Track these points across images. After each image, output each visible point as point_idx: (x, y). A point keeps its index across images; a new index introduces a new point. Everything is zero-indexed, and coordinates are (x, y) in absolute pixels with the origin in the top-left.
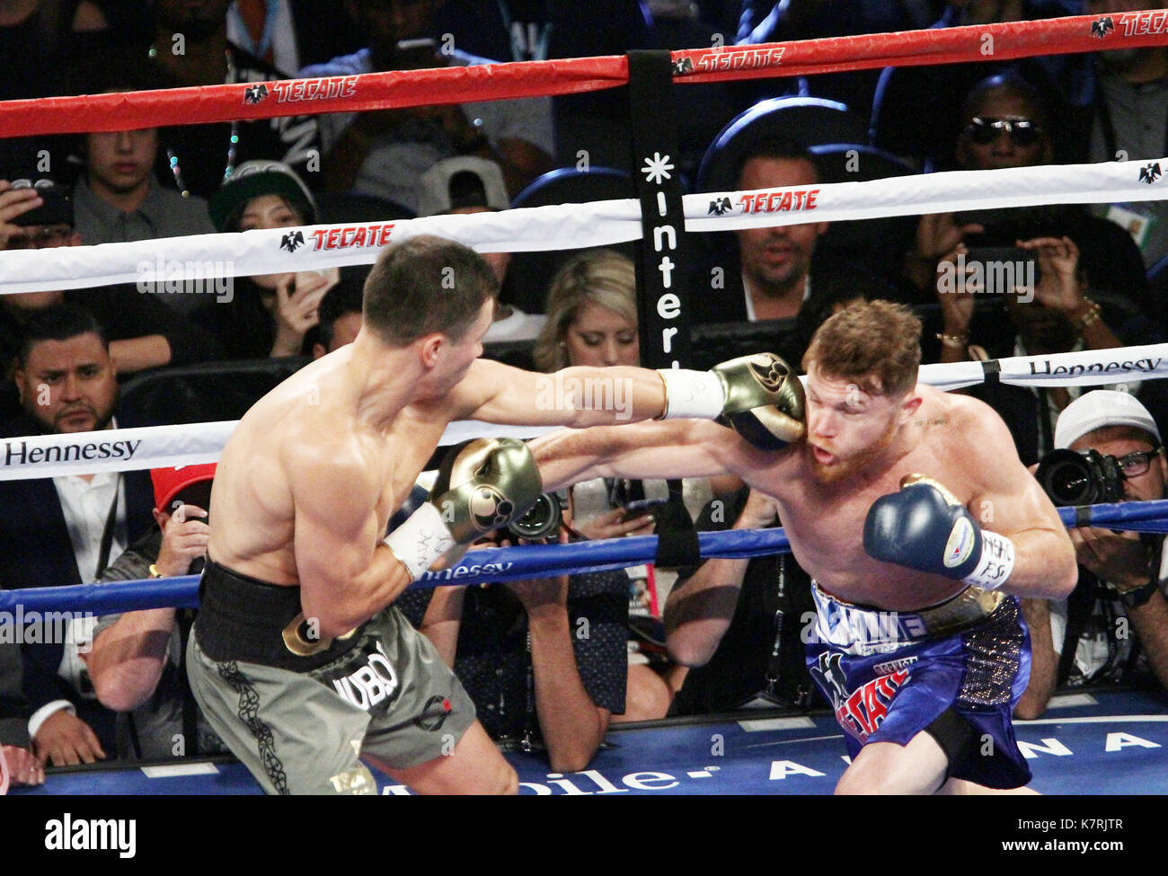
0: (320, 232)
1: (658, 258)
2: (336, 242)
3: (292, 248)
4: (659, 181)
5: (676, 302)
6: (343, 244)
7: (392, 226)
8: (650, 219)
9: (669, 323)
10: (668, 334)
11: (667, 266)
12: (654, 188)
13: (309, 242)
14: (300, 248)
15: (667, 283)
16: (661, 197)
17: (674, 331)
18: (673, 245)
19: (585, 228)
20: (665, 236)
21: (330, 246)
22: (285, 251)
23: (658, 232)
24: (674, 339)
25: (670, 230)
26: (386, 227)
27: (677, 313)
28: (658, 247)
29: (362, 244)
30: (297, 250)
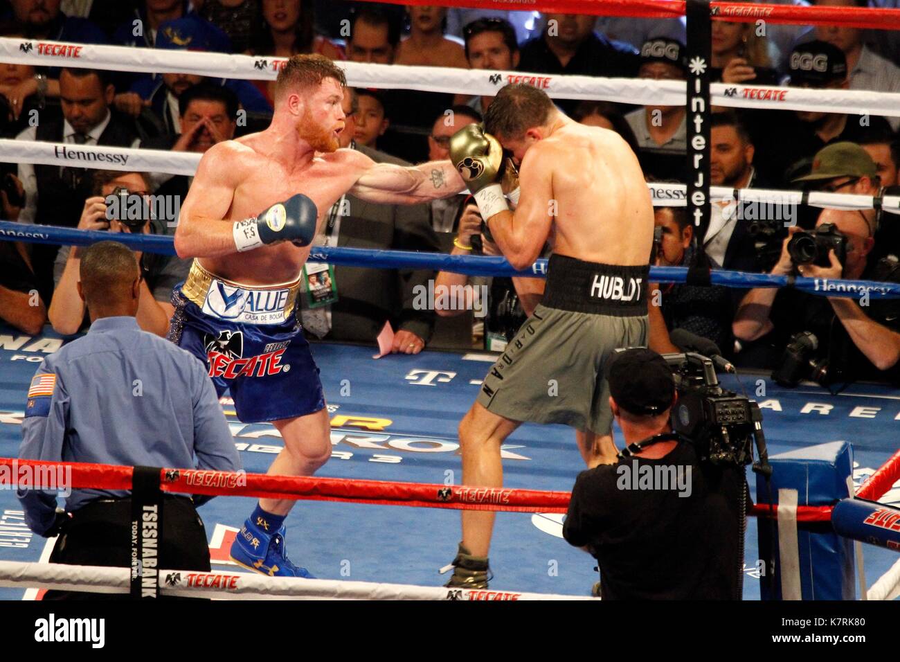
0: (511, 76)
1: (694, 115)
3: (495, 83)
4: (698, 73)
5: (703, 141)
8: (691, 93)
9: (699, 152)
10: (698, 158)
11: (698, 120)
12: (695, 76)
14: (500, 83)
15: (698, 129)
16: (698, 82)
17: (700, 157)
18: (702, 109)
19: (656, 94)
20: (698, 104)
23: (694, 101)
24: (701, 161)
25: (701, 101)
26: (547, 78)
27: (702, 147)
28: (694, 109)
30: (498, 84)
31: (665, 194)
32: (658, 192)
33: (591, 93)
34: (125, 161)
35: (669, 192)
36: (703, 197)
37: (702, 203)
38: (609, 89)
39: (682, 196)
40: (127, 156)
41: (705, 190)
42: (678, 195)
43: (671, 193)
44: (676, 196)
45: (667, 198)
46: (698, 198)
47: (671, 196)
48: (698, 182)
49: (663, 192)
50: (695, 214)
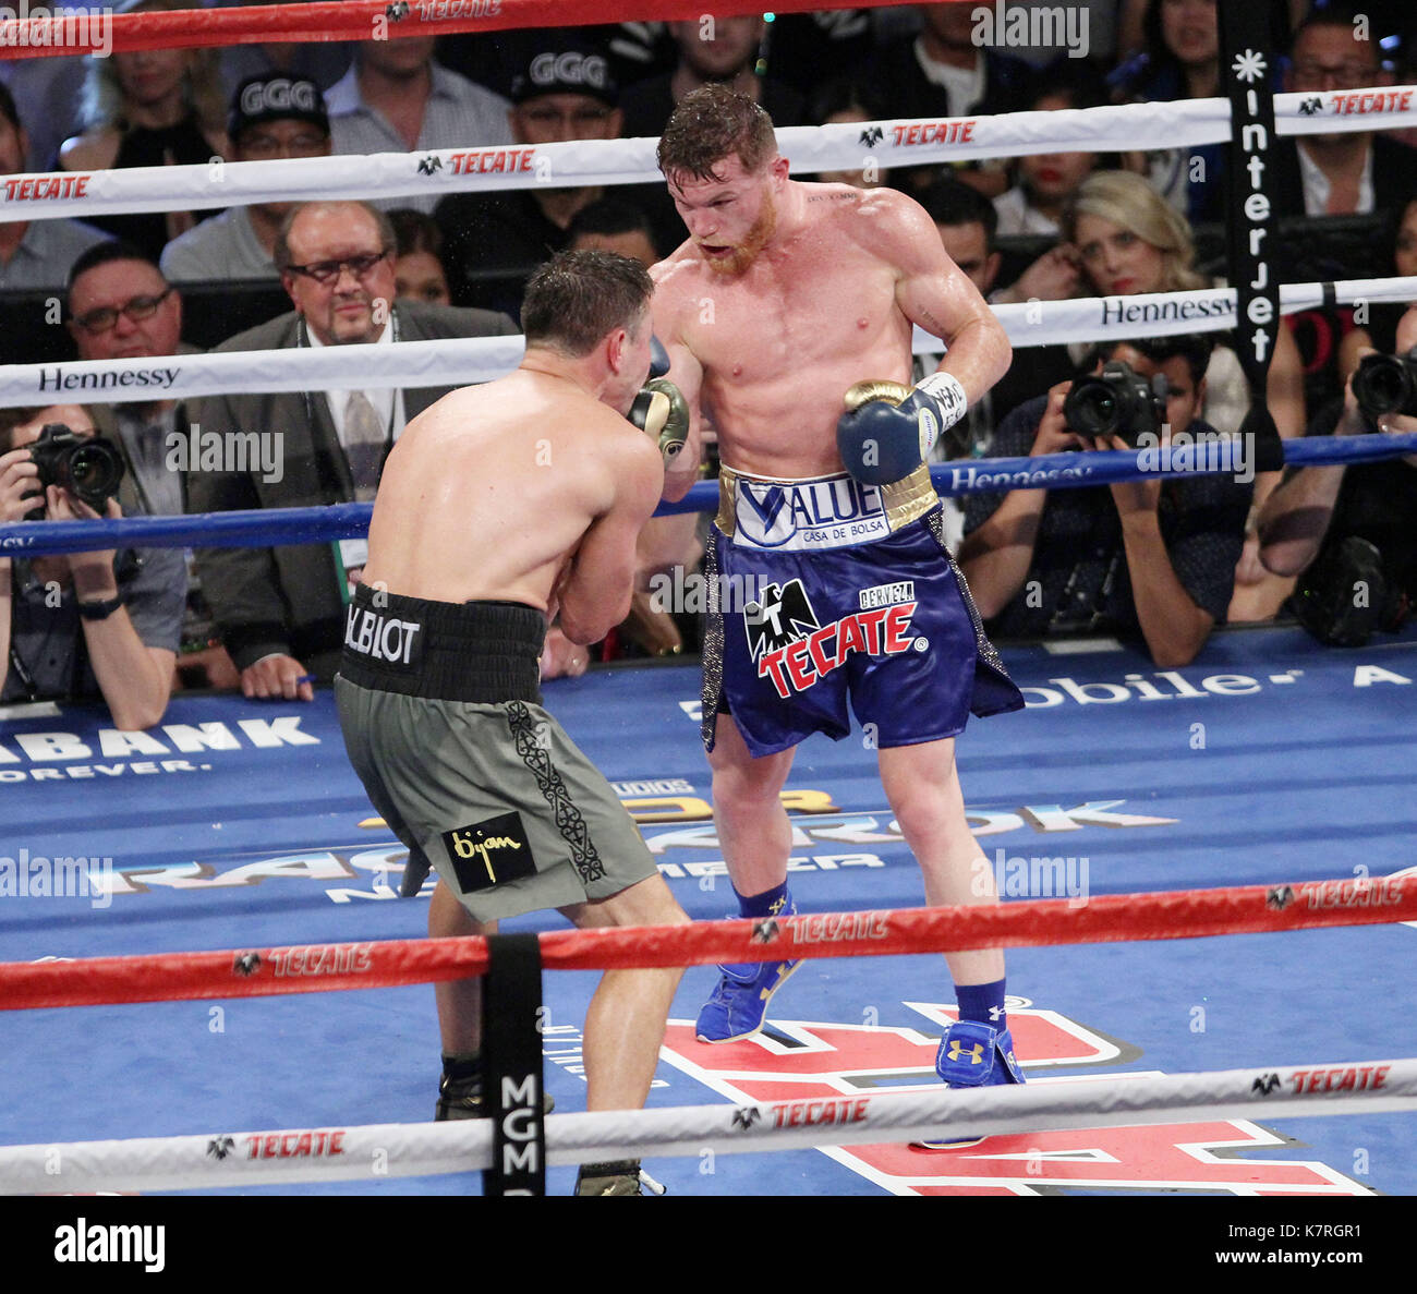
0: (901, 128)
1: (1247, 158)
2: (916, 139)
3: (871, 144)
4: (1250, 80)
5: (1265, 202)
6: (924, 140)
7: (974, 123)
8: (1239, 118)
9: (1257, 225)
10: (1256, 236)
11: (1256, 166)
12: (1244, 86)
13: (889, 138)
14: (879, 143)
15: (1256, 183)
16: (1252, 96)
17: (1261, 233)
18: (1262, 144)
19: (1172, 128)
20: (1255, 136)
21: (910, 142)
23: (1247, 131)
24: (1262, 242)
25: (1260, 129)
26: (968, 123)
27: (1264, 215)
28: (1247, 146)
29: (943, 140)
30: (876, 146)
31: (1198, 311)
32: (1183, 308)
33: (1050, 140)
34: (171, 380)
35: (1205, 306)
36: (1268, 306)
37: (1267, 318)
38: (1084, 128)
39: (1225, 310)
40: (179, 370)
41: (1272, 293)
42: (1219, 308)
43: (1208, 307)
44: (1216, 312)
45: (1198, 316)
46: (1259, 311)
47: (1207, 312)
48: (1257, 279)
49: (1193, 306)
50: (1254, 340)
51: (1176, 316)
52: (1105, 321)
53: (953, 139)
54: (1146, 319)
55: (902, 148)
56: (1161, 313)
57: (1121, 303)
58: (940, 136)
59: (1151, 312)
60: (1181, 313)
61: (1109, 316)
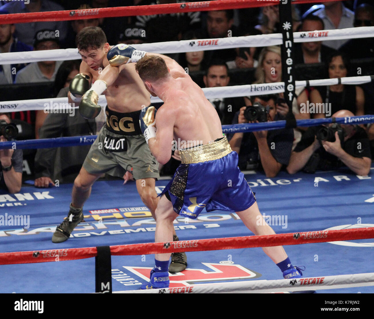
0: (200, 42)
1: (287, 49)
3: (192, 45)
4: (287, 29)
5: (291, 60)
6: (205, 45)
7: (218, 40)
8: (285, 39)
9: (289, 66)
10: (289, 69)
11: (289, 51)
12: (286, 31)
13: (196, 44)
14: (194, 45)
15: (289, 55)
16: (288, 34)
18: (290, 46)
19: (268, 41)
20: (288, 44)
21: (202, 45)
22: (190, 47)
23: (287, 42)
24: (291, 70)
25: (290, 42)
26: (216, 40)
27: (291, 64)
28: (287, 46)
29: (210, 45)
30: (193, 46)
31: (275, 88)
33: (237, 44)
34: (16, 107)
36: (292, 86)
37: (292, 90)
38: (246, 41)
39: (282, 88)
40: (17, 104)
41: (293, 83)
43: (277, 87)
44: (279, 88)
45: (275, 89)
46: (290, 88)
47: (277, 88)
48: (289, 80)
49: (273, 87)
50: (289, 95)
51: (269, 89)
52: (251, 91)
53: (213, 44)
54: (261, 90)
55: (200, 47)
56: (265, 89)
57: (255, 86)
58: (210, 43)
59: (263, 88)
60: (270, 88)
61: (252, 89)
